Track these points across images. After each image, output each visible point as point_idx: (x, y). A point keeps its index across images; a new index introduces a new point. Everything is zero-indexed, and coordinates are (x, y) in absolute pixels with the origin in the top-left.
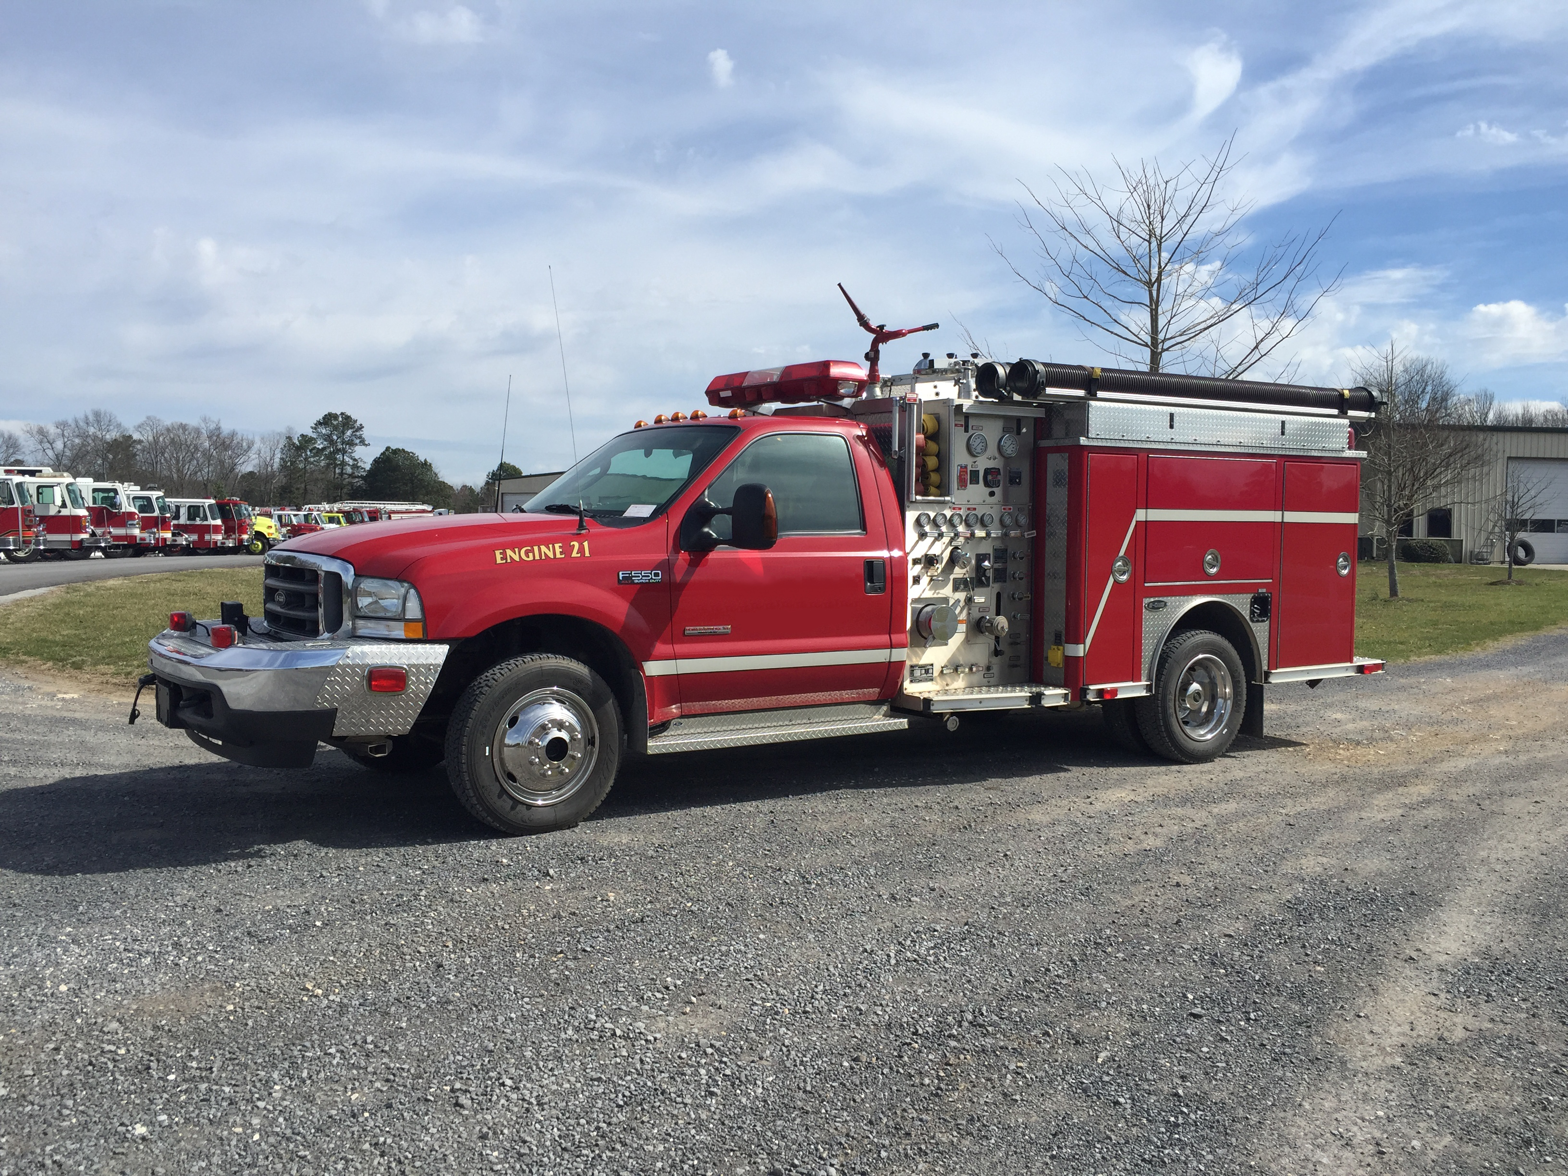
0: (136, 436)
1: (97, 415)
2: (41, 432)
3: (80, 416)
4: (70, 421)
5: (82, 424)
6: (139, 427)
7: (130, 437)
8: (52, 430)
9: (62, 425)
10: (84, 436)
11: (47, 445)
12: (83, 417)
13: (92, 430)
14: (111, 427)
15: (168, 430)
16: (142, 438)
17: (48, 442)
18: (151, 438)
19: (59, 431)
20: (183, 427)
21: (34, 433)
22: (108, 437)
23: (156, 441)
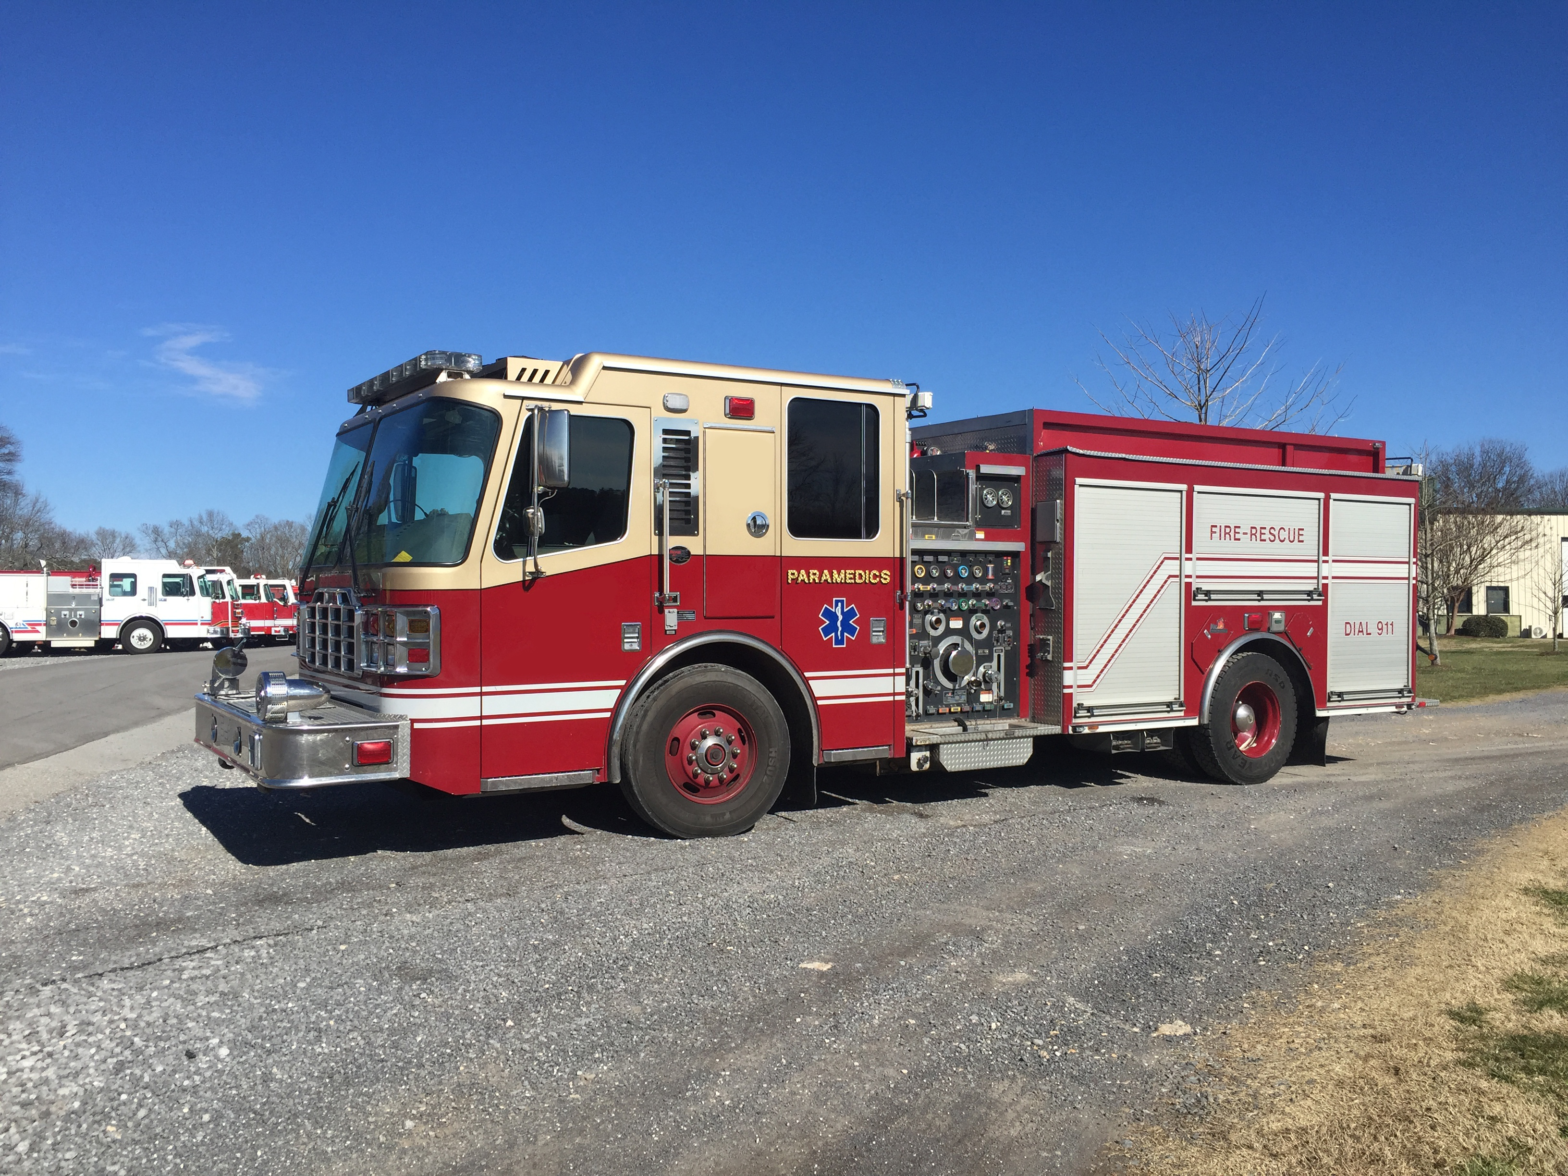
0: (245, 535)
1: (210, 514)
2: (157, 531)
3: (195, 516)
4: (186, 522)
5: (196, 523)
6: (248, 525)
7: (239, 535)
8: (167, 530)
9: (176, 525)
10: (198, 534)
11: (160, 544)
12: (197, 517)
13: (204, 529)
14: (224, 527)
15: (276, 528)
16: (250, 536)
17: (162, 541)
18: (258, 536)
19: (173, 530)
20: (290, 524)
21: (150, 532)
22: (219, 536)
23: (263, 538)
